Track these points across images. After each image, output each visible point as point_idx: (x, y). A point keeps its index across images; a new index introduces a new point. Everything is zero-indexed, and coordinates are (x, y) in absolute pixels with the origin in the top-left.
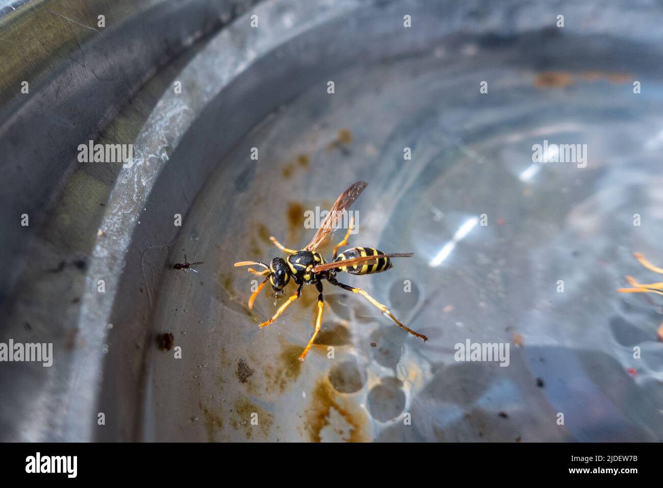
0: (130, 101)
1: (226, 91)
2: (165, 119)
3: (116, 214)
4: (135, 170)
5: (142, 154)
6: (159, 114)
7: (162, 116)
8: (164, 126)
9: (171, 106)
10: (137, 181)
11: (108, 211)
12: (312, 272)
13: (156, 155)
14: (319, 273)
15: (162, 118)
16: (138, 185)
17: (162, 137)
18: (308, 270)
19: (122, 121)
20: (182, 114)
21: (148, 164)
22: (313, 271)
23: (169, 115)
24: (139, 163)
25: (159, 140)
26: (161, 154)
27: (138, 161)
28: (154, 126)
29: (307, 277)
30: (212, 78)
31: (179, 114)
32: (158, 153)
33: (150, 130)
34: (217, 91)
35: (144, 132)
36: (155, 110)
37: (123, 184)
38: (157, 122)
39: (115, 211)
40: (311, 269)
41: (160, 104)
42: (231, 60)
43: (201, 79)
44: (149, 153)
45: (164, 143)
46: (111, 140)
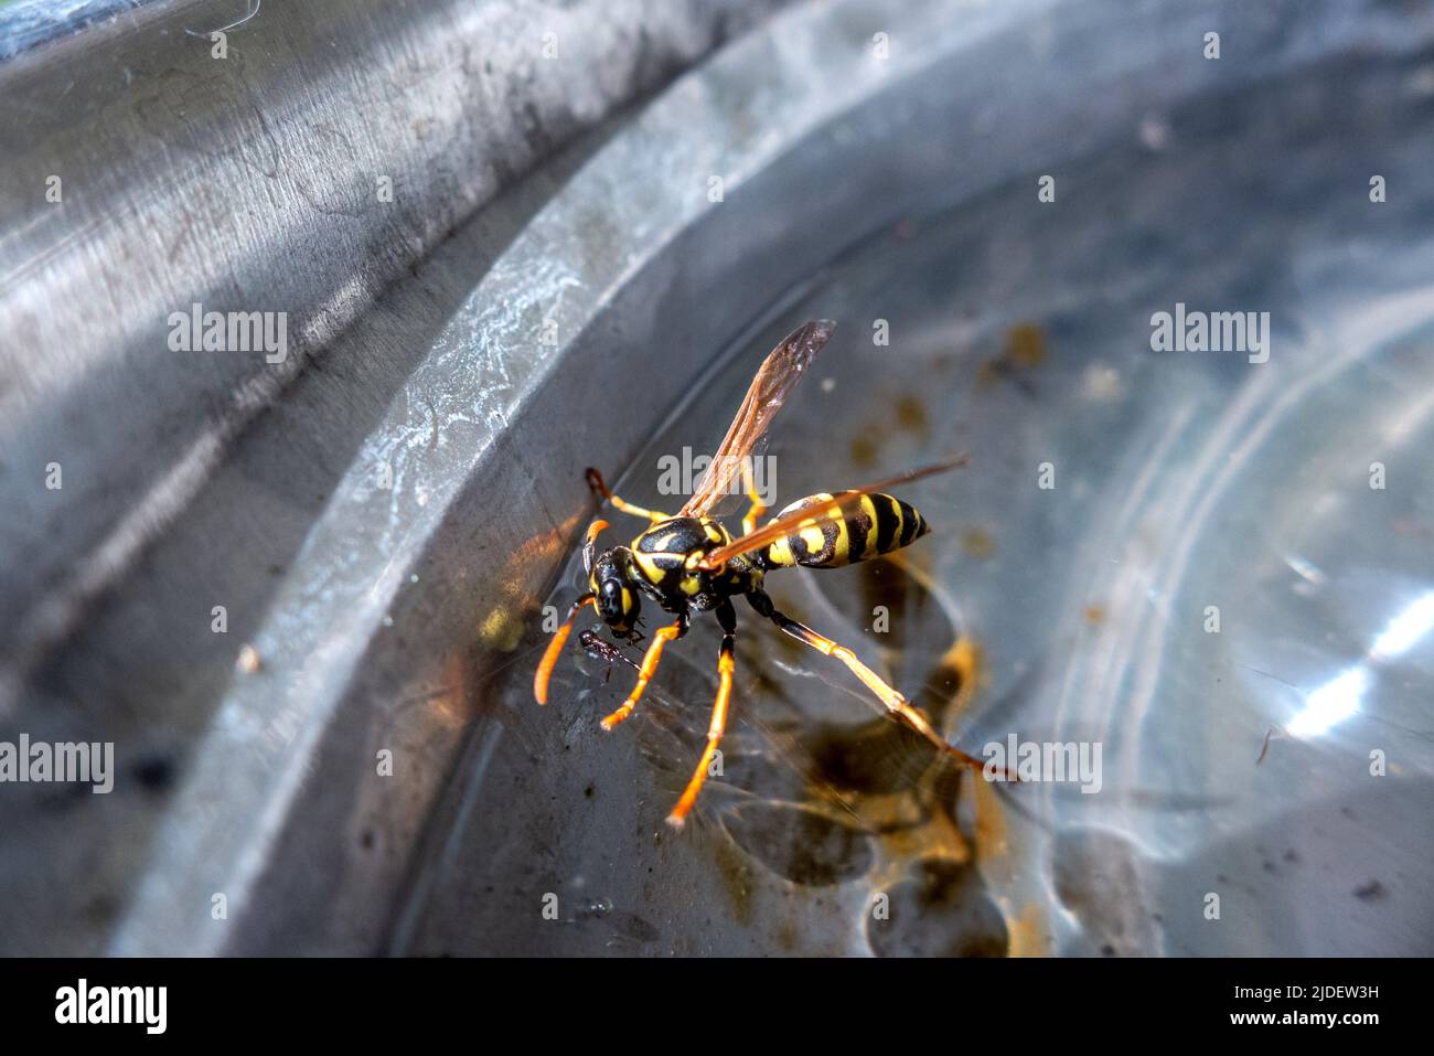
0: (414, 269)
1: (691, 238)
2: (510, 314)
3: (315, 598)
4: (400, 460)
5: (428, 414)
6: (493, 301)
7: (501, 304)
8: (504, 331)
9: (530, 279)
10: (402, 494)
11: (291, 588)
12: (701, 570)
13: (471, 414)
14: (721, 572)
15: (502, 311)
16: (401, 506)
17: (497, 366)
18: (691, 563)
19: (381, 322)
20: (559, 296)
21: (442, 440)
22: (704, 564)
23: (523, 303)
24: (416, 440)
25: (485, 372)
26: (486, 411)
27: (412, 435)
28: (474, 335)
29: (691, 585)
30: (650, 201)
31: (552, 301)
32: (476, 409)
33: (461, 346)
34: (666, 236)
35: (441, 352)
36: (482, 287)
37: (353, 503)
38: (486, 321)
39: (313, 588)
40: (699, 560)
41: (500, 271)
42: (709, 153)
43: (621, 206)
44: (453, 410)
45: (500, 380)
46: (340, 376)
